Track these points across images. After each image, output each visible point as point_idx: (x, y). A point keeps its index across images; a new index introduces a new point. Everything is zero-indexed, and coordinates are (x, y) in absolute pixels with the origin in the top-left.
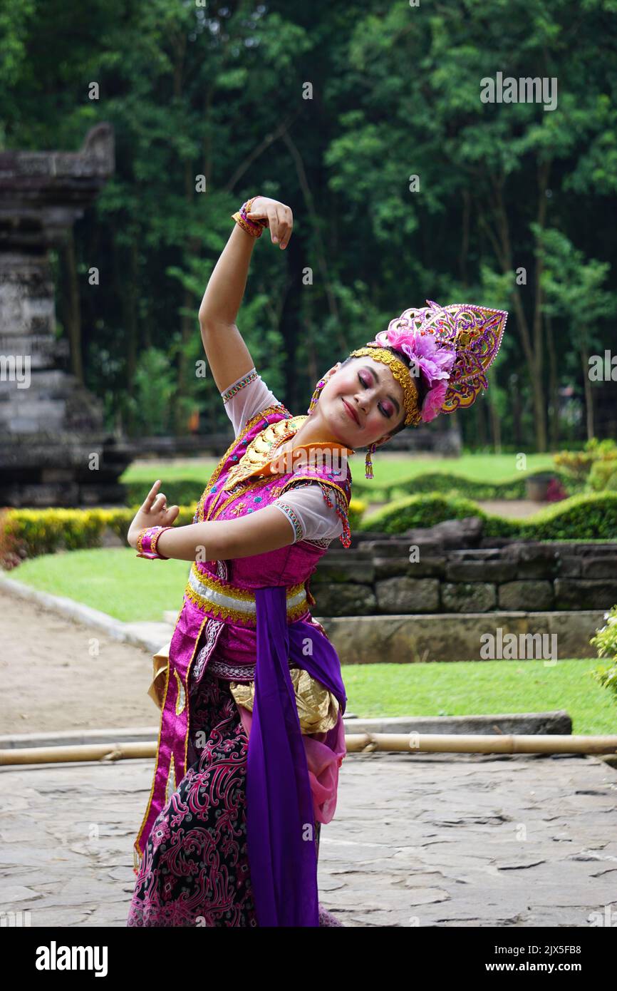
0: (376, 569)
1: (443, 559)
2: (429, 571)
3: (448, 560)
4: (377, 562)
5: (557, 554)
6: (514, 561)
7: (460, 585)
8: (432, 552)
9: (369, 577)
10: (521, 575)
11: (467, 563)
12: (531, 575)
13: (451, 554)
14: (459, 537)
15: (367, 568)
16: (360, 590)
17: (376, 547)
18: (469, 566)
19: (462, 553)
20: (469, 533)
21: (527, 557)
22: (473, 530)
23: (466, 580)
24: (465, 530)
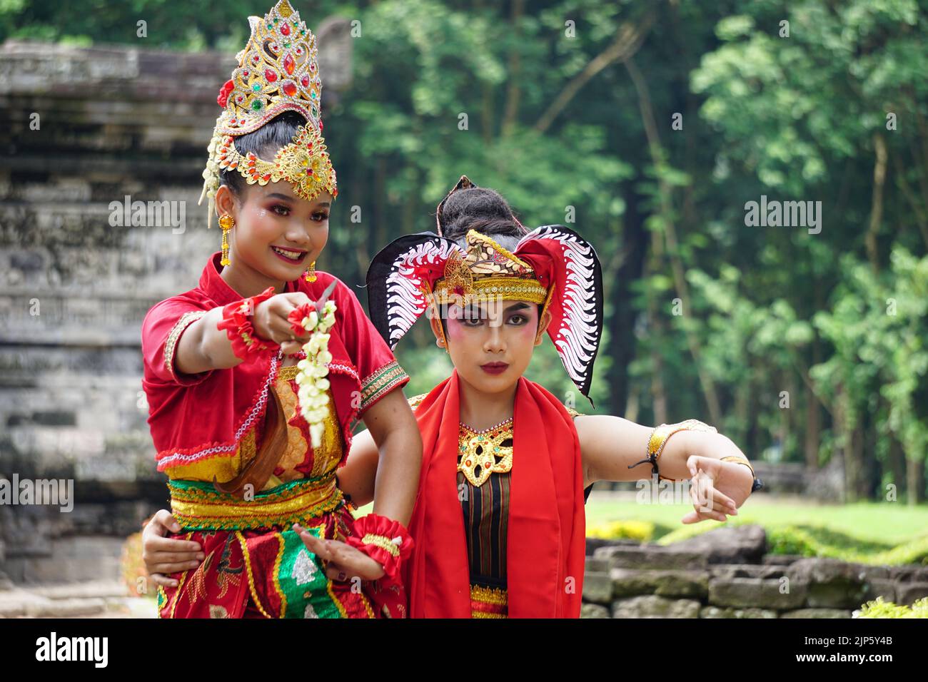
0: (615, 584)
1: (705, 575)
2: (685, 590)
3: (712, 577)
4: (617, 574)
5: (861, 576)
6: (804, 582)
7: (728, 611)
8: (690, 565)
9: (605, 594)
10: (812, 602)
11: (739, 581)
12: (826, 603)
13: (717, 570)
14: (733, 549)
15: (602, 582)
16: (592, 611)
17: (617, 555)
18: (739, 585)
19: (733, 568)
20: (747, 544)
21: (820, 578)
22: (753, 540)
23: (736, 603)
24: (742, 540)
